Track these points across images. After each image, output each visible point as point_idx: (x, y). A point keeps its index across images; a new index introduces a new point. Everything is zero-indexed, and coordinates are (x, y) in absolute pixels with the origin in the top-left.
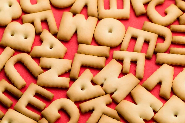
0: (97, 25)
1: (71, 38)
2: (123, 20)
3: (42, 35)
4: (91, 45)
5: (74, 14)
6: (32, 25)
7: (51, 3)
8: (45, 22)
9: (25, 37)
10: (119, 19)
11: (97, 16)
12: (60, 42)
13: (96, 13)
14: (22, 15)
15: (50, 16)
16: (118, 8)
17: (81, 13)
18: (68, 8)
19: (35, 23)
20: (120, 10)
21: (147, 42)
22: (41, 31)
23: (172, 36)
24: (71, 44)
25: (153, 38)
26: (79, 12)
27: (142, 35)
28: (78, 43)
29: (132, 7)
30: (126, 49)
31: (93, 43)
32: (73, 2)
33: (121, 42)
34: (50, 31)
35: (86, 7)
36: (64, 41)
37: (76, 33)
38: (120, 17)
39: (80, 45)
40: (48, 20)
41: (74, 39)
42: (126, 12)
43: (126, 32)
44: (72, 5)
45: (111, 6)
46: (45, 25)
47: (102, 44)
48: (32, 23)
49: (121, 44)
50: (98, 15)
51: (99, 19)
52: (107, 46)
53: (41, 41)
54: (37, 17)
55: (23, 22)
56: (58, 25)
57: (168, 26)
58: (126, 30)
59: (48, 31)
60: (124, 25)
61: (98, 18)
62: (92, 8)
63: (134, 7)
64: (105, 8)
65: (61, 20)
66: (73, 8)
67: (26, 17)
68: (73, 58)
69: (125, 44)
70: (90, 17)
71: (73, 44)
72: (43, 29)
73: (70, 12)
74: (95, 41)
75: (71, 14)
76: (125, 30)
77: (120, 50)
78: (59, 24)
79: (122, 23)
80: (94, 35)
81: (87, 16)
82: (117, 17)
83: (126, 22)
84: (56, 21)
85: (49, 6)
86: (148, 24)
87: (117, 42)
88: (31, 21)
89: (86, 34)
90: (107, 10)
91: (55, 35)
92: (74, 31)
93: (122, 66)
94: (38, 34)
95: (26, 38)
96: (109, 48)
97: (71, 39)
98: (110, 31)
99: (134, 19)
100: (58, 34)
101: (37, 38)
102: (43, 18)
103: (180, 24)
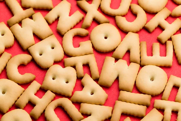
0: (139, 72)
1: (113, 84)
2: (165, 67)
3: (83, 80)
4: (132, 92)
5: (117, 60)
6: (73, 69)
7: (93, 47)
8: (87, 66)
9: (66, 81)
10: (161, 67)
11: (139, 62)
12: (101, 88)
13: (138, 59)
14: (64, 58)
15: (92, 60)
16: (161, 55)
17: (123, 58)
18: (111, 53)
19: (76, 67)
20: (163, 58)
22: (83, 75)
24: (112, 90)
26: (122, 58)
28: (120, 90)
29: (175, 54)
30: (167, 99)
31: (135, 91)
32: (116, 47)
33: (163, 90)
34: (91, 76)
35: (128, 52)
36: (105, 87)
37: (117, 79)
38: (163, 65)
39: (121, 92)
40: (90, 65)
41: (115, 86)
42: (169, 59)
43: (168, 80)
44: (114, 50)
45: (153, 53)
46: (86, 70)
47: (143, 92)
48: (74, 67)
49: (162, 93)
50: (140, 61)
51: (142, 66)
52: (149, 94)
53: (82, 86)
54: (79, 61)
55: (65, 66)
56: (100, 70)
58: (168, 78)
59: (89, 76)
60: (166, 73)
61: (140, 64)
62: (135, 54)
63: (177, 55)
64: (148, 55)
65: (103, 65)
66: (115, 53)
67: (68, 60)
68: (113, 105)
69: (167, 93)
70: (132, 63)
71: (114, 90)
72: (84, 73)
73: (112, 57)
74: (137, 89)
75: (114, 59)
76: (167, 79)
77: (162, 99)
79: (164, 70)
80: (135, 82)
81: (129, 62)
82: (159, 65)
83: (168, 70)
84: (98, 66)
85: (91, 50)
87: (159, 91)
88: (73, 65)
89: (127, 81)
90: (150, 57)
91: (97, 80)
92: (115, 77)
93: (162, 115)
94: (79, 78)
95: (67, 82)
96: (150, 96)
97: (112, 85)
98: (152, 79)
99: (176, 67)
100: (100, 79)
101: (79, 82)
102: (85, 63)
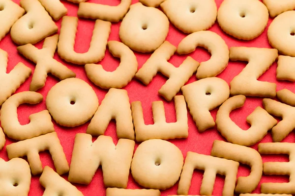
0: (134, 152)
1: (93, 178)
2: (177, 140)
3: (43, 178)
4: (126, 188)
5: (95, 137)
6: (24, 161)
7: (53, 120)
8: (45, 153)
9: (14, 183)
10: (170, 140)
11: (133, 137)
12: (74, 188)
13: (131, 132)
14: (5, 145)
15: (54, 142)
16: (168, 121)
17: (106, 133)
18: (83, 126)
19: (29, 157)
20: (172, 124)
21: (221, 177)
22: (41, 169)
23: (263, 162)
24: (94, 189)
25: (230, 168)
26: (103, 132)
27: (212, 165)
28: (105, 186)
29: (190, 116)
30: (186, 192)
31: (131, 185)
32: (91, 116)
33: (178, 179)
34: (55, 170)
35: (113, 121)
36: (80, 185)
37: (100, 170)
38: (173, 136)
39: (109, 190)
40: (51, 151)
41: (98, 181)
42: (181, 126)
43: (184, 162)
44: (89, 121)
45: (155, 119)
46: (46, 159)
47: (146, 186)
48: (25, 157)
49: (177, 183)
50: (135, 135)
51: (138, 143)
52: (155, 188)
53: (42, 188)
54: (32, 146)
55: (10, 156)
56: (69, 157)
57: (254, 145)
58: (185, 157)
59: (52, 170)
60: (180, 149)
61: (135, 140)
62: (124, 124)
63: (195, 117)
64: (146, 123)
65: (72, 148)
66: (92, 125)
67: (13, 147)
69: (185, 183)
70: (121, 140)
71: (96, 189)
72: (43, 166)
73: (86, 133)
74: (134, 182)
75: (90, 137)
76: (183, 159)
77: (177, 194)
78: (71, 156)
79: (176, 145)
80: (130, 170)
81: (117, 139)
82: (167, 137)
83: (182, 144)
84: (65, 150)
85: (50, 125)
86: (221, 145)
87: (171, 181)
88: (22, 154)
89: (117, 171)
90: (150, 126)
91: (65, 175)
92: (96, 166)
94: (36, 176)
95: (16, 185)
96: (158, 191)
97: (92, 181)
98: (158, 163)
99: (196, 137)
100: (70, 172)
101: (35, 182)
102: (43, 148)
103: (273, 141)
